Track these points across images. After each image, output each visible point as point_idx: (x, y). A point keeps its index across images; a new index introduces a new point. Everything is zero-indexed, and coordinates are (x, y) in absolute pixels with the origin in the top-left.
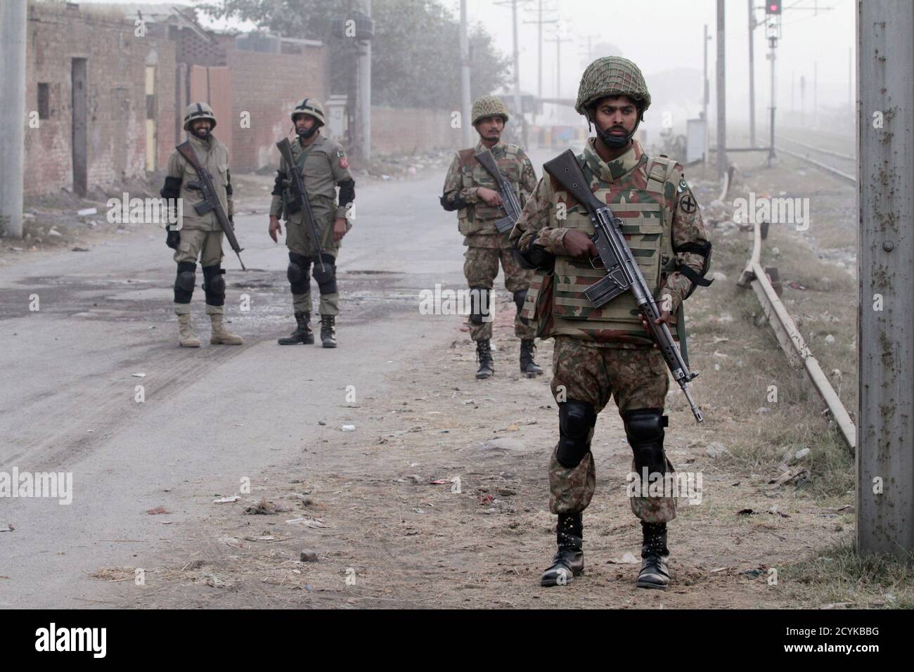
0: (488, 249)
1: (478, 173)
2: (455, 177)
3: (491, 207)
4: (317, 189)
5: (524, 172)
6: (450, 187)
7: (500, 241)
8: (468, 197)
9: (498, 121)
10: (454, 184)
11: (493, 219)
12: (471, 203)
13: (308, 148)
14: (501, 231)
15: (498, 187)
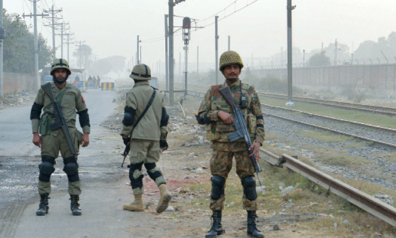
0: (225, 152)
1: (220, 101)
2: (206, 103)
3: (226, 124)
4: (69, 116)
5: (252, 103)
6: (203, 109)
7: (232, 146)
8: (212, 117)
9: (235, 67)
10: (205, 107)
11: (228, 132)
12: (214, 121)
13: (62, 90)
14: (231, 141)
15: (232, 112)
